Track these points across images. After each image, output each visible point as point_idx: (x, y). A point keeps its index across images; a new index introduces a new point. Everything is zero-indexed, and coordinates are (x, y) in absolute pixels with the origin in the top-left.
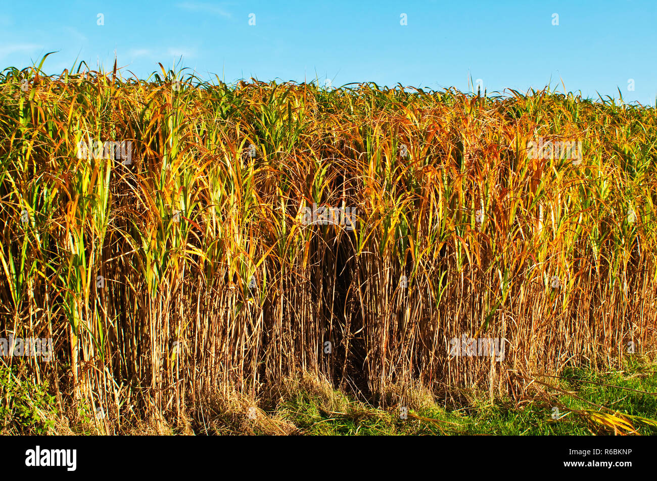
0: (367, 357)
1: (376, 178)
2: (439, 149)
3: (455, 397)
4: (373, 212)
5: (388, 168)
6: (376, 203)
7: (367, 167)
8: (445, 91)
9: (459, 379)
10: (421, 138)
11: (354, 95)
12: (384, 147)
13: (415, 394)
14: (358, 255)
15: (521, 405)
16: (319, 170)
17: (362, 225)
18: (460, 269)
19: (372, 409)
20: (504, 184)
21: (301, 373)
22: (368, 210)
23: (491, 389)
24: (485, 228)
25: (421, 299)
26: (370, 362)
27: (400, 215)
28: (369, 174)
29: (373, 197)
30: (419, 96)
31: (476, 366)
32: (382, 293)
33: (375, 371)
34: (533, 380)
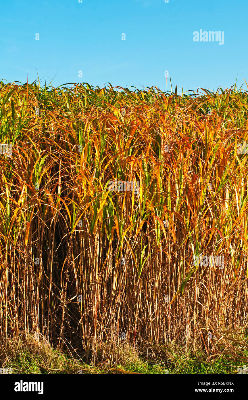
0: (81, 320)
1: (87, 166)
2: (141, 141)
3: (157, 353)
4: (84, 196)
5: (97, 159)
6: (87, 189)
7: (79, 157)
8: (148, 90)
9: (160, 336)
10: (126, 132)
11: (70, 94)
12: (94, 140)
13: (122, 351)
14: (72, 232)
15: (212, 358)
16: (39, 160)
17: (75, 207)
18: (159, 243)
19: (85, 366)
20: (196, 171)
21: (24, 335)
22: (81, 194)
23: (187, 344)
24: (179, 209)
25: (125, 270)
26: (84, 324)
27: (108, 198)
28: (81, 163)
29: (84, 183)
30: (126, 95)
31: (174, 325)
32: (93, 265)
33: (88, 332)
34: (223, 337)
